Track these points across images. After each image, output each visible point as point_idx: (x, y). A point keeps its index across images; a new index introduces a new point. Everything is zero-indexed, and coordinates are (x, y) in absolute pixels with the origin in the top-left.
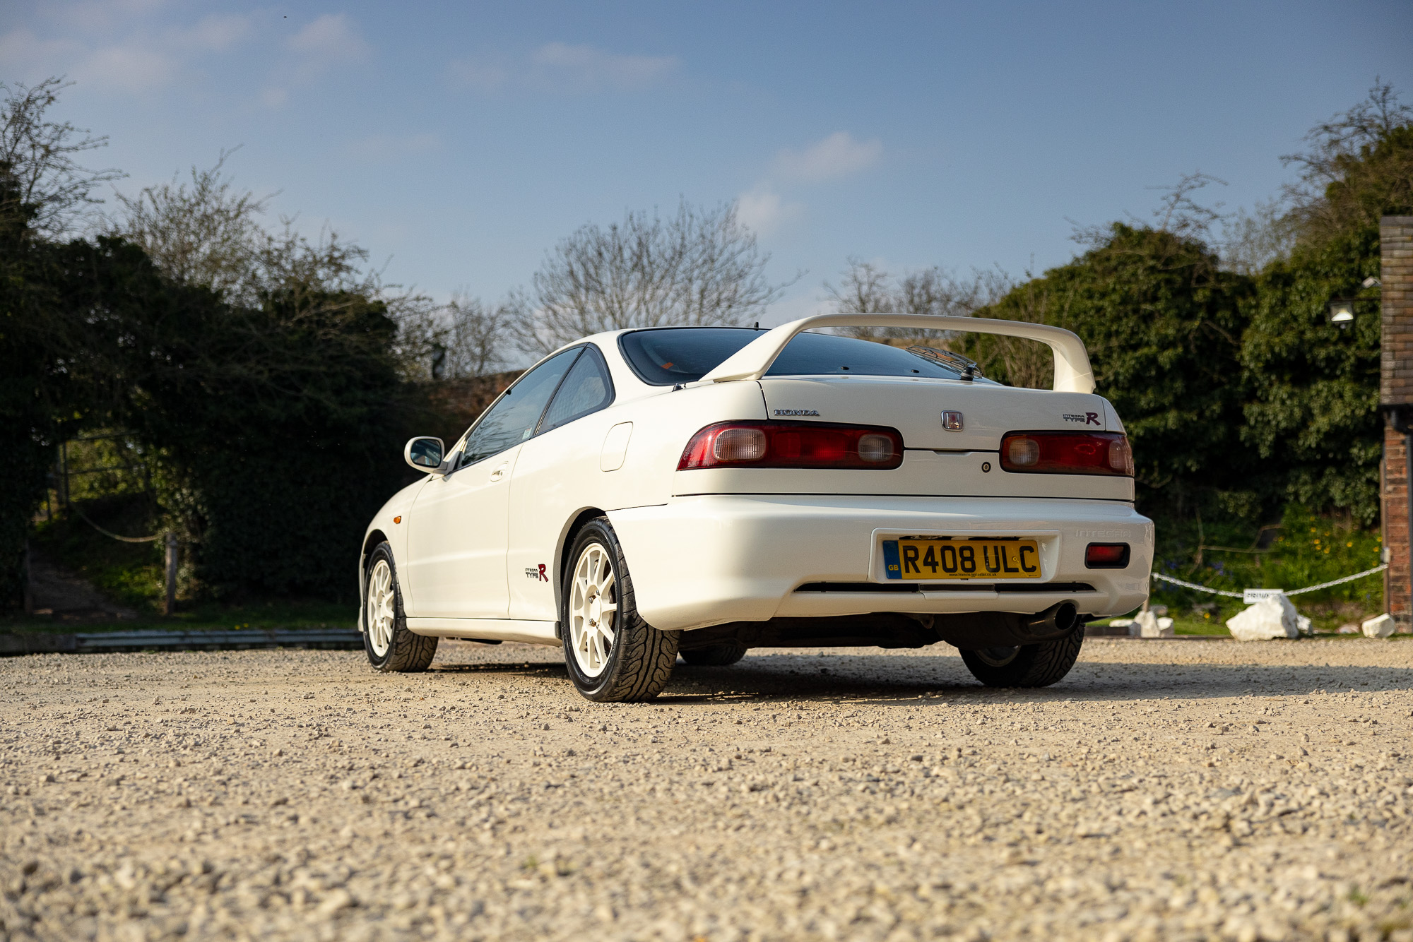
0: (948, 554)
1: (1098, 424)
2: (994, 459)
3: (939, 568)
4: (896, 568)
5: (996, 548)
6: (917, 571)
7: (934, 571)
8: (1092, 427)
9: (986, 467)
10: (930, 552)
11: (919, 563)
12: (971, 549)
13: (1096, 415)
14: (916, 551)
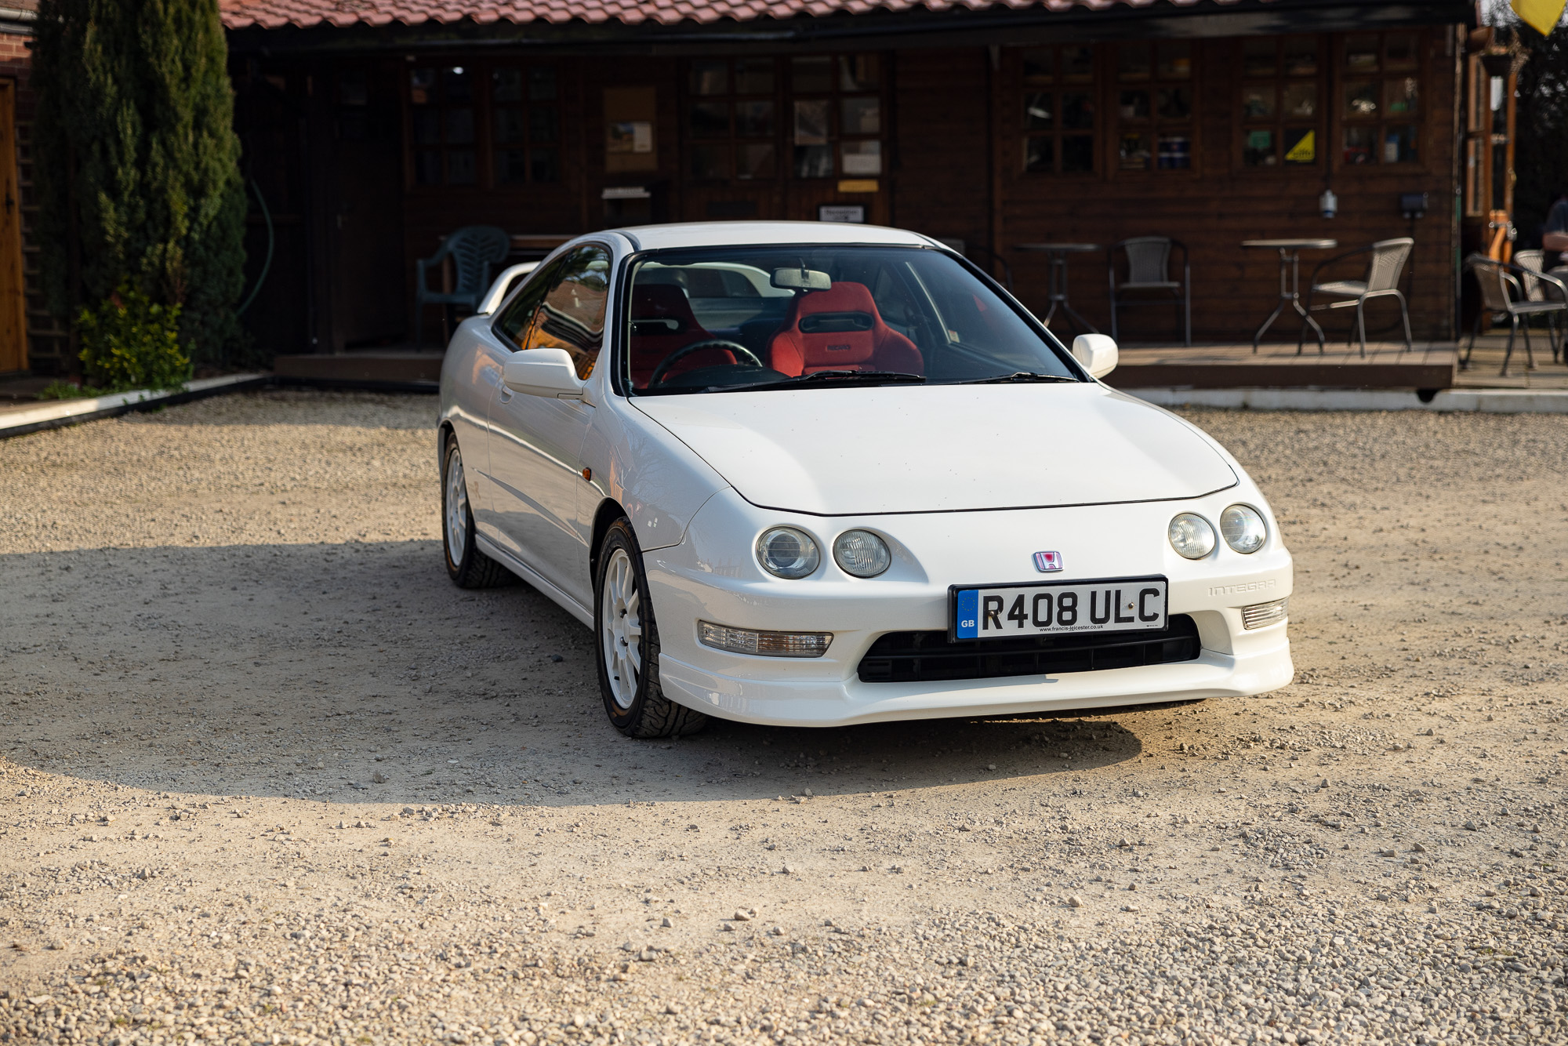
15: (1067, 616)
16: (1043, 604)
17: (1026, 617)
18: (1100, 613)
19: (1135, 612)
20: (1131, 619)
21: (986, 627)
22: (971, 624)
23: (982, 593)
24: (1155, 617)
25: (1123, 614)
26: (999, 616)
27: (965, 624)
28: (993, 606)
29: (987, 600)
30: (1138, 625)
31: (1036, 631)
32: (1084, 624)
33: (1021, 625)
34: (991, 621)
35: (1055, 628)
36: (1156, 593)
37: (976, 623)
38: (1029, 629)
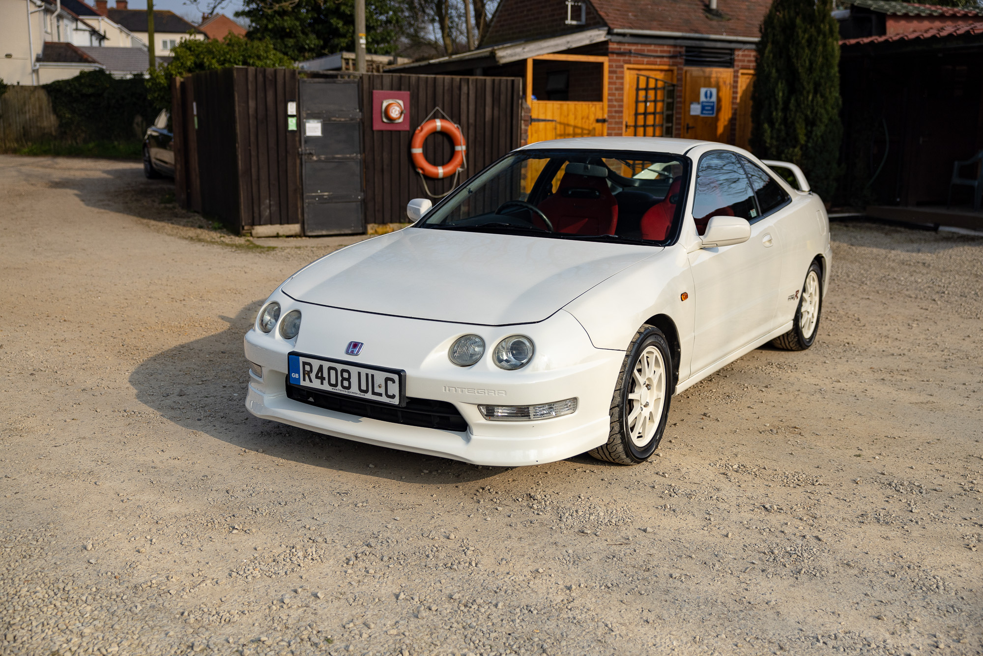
15: (346, 384)
16: (333, 373)
17: (324, 379)
18: (364, 387)
19: (382, 391)
20: (380, 395)
21: (304, 380)
22: (297, 376)
23: (302, 359)
24: (393, 397)
25: (377, 390)
26: (311, 375)
27: (294, 376)
28: (308, 368)
29: (305, 364)
30: (384, 399)
31: (330, 389)
32: (354, 391)
33: (322, 383)
34: (307, 376)
35: (339, 390)
36: (394, 382)
37: (299, 376)
38: (326, 387)
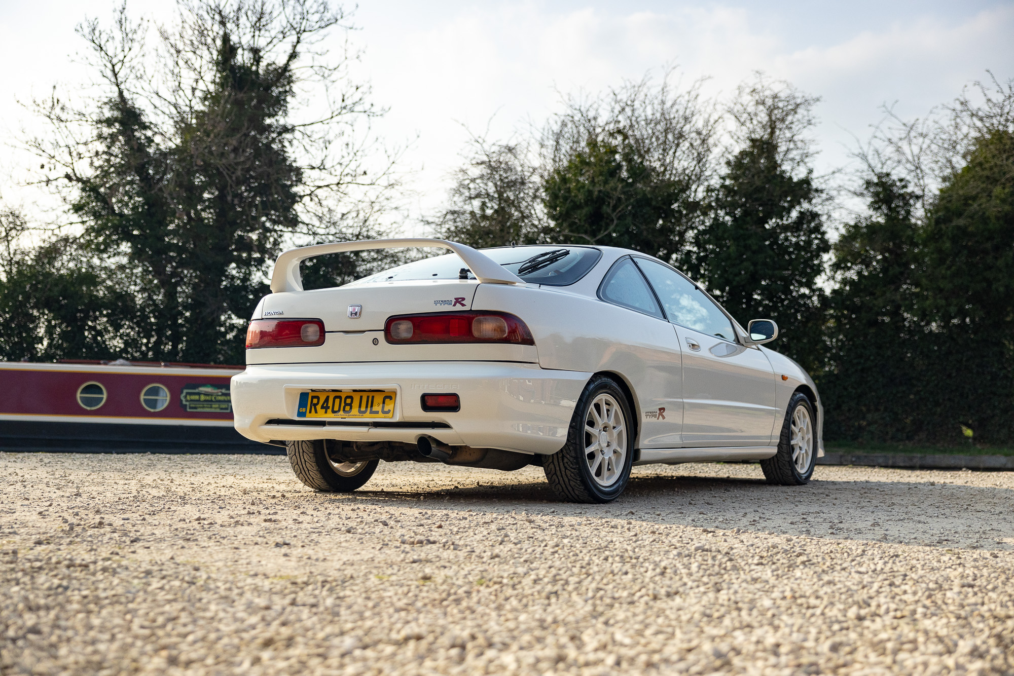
0: (337, 401)
1: (463, 305)
2: (381, 336)
3: (329, 411)
4: (304, 410)
5: (368, 397)
6: (316, 412)
7: (326, 412)
8: (459, 308)
9: (375, 342)
10: (327, 400)
11: (319, 407)
12: (351, 398)
13: (463, 299)
14: (318, 398)
